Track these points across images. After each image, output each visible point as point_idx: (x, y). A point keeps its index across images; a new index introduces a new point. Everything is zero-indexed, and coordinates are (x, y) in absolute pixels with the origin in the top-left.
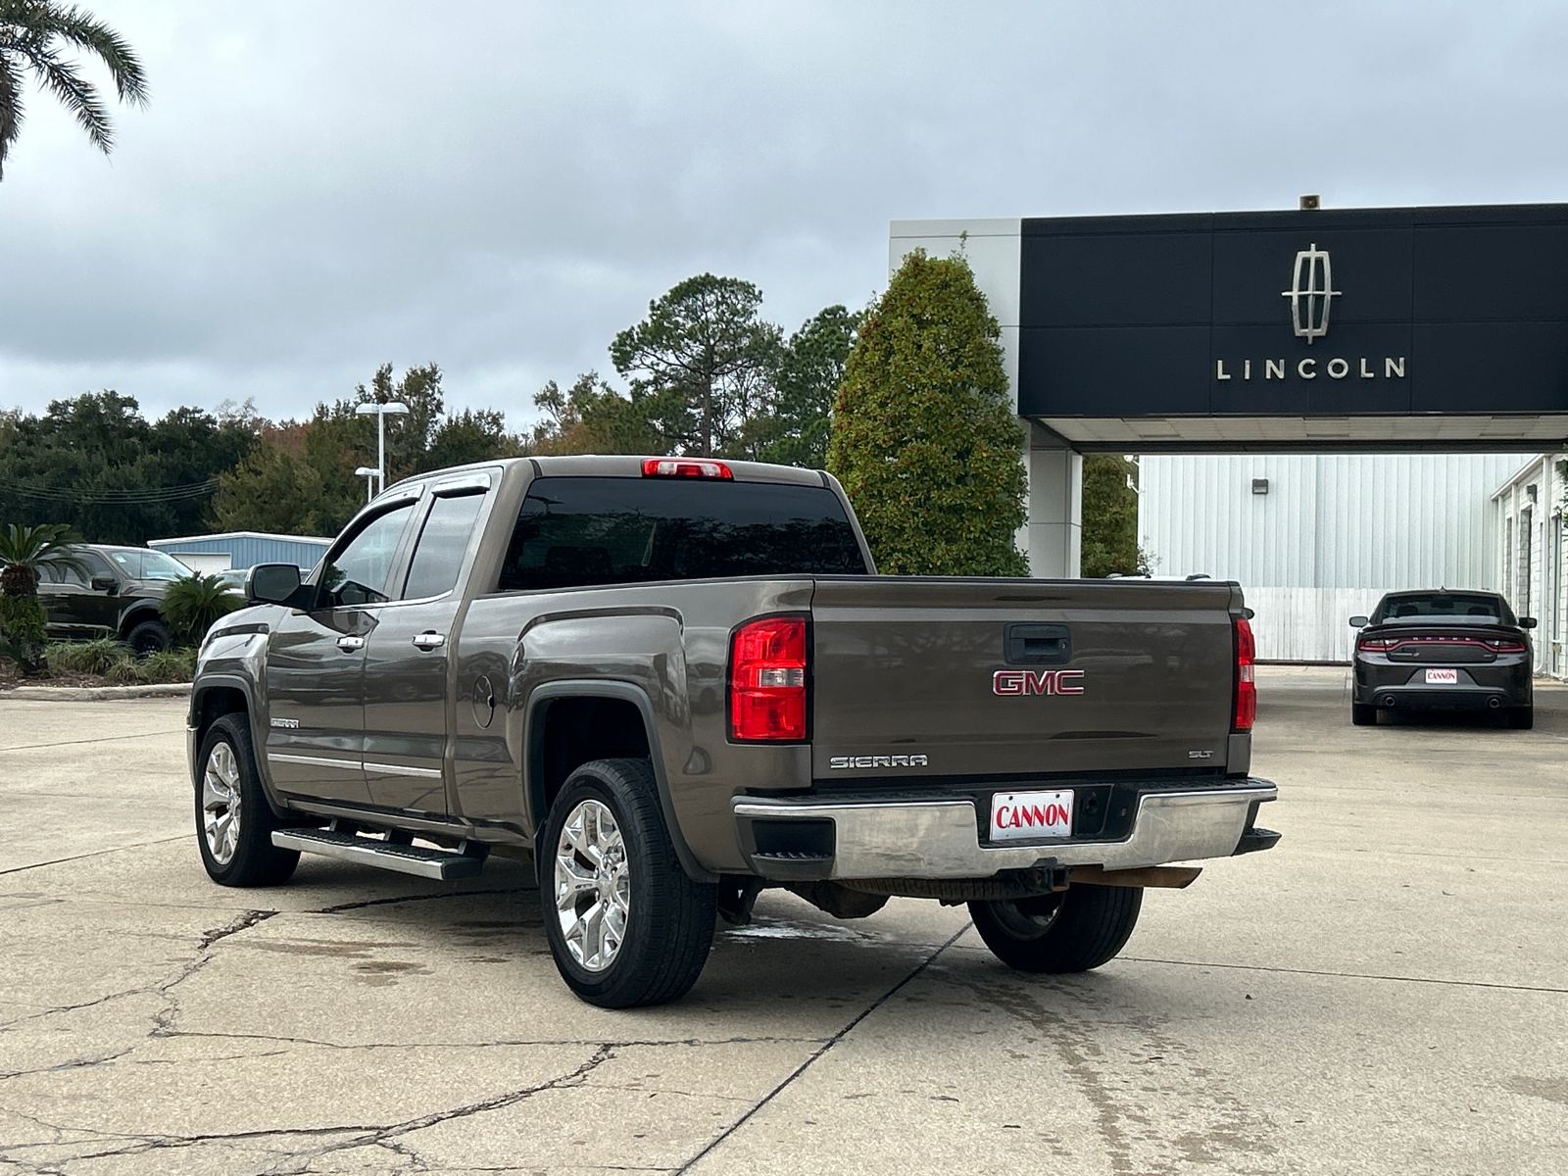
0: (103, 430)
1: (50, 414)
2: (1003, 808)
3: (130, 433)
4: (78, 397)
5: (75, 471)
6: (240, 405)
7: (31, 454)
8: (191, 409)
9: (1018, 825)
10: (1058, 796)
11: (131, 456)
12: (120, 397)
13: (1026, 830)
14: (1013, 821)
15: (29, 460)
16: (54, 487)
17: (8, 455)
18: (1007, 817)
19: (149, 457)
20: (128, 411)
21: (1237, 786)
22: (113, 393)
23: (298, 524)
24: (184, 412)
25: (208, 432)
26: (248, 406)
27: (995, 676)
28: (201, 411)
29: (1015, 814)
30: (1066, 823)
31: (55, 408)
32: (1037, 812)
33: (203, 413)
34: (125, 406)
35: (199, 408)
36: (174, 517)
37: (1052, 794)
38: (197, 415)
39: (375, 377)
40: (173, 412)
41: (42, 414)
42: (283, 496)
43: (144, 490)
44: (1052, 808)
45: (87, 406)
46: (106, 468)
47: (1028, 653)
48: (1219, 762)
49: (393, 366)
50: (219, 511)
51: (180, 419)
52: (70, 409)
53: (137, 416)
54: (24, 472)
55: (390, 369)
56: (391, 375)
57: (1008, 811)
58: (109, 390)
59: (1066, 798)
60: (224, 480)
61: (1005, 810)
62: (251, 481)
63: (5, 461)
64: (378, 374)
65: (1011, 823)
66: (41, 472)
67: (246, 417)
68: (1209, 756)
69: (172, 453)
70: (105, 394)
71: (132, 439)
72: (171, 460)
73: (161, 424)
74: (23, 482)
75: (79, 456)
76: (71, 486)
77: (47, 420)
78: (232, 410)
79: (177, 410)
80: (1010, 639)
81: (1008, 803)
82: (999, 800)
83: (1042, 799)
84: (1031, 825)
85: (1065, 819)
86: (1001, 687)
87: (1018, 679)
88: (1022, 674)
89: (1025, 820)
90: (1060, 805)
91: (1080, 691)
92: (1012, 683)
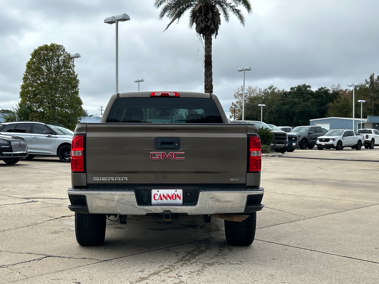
0: (302, 93)
1: (290, 90)
2: (155, 194)
3: (309, 94)
4: (297, 86)
5: (295, 104)
6: (336, 86)
7: (286, 100)
8: (324, 87)
9: (161, 199)
10: (176, 191)
11: (308, 100)
12: (306, 85)
13: (164, 201)
14: (160, 198)
15: (285, 101)
16: (290, 107)
17: (281, 100)
18: (157, 197)
19: (312, 100)
20: (308, 89)
22: (305, 84)
23: (349, 115)
24: (322, 88)
25: (328, 93)
26: (339, 86)
27: (150, 153)
28: (326, 88)
29: (160, 196)
31: (292, 89)
32: (168, 196)
33: (327, 88)
34: (308, 87)
35: (326, 87)
36: (319, 114)
38: (325, 89)
39: (370, 77)
40: (319, 88)
41: (288, 90)
42: (345, 108)
43: (311, 108)
44: (174, 195)
45: (299, 88)
46: (302, 103)
47: (162, 146)
48: (243, 182)
49: (374, 74)
50: (329, 112)
51: (321, 90)
52: (295, 89)
53: (310, 90)
54: (284, 104)
55: (374, 75)
56: (374, 76)
57: (157, 195)
58: (304, 84)
59: (180, 192)
60: (331, 104)
61: (156, 195)
62: (338, 104)
63: (280, 102)
64: (370, 76)
66: (288, 104)
67: (338, 89)
68: (238, 180)
69: (319, 98)
70: (303, 85)
71: (309, 96)
72: (318, 100)
73: (316, 91)
74: (283, 107)
75: (297, 100)
76: (294, 107)
77: (290, 92)
78: (334, 87)
79: (320, 88)
80: (156, 142)
81: (157, 193)
82: (154, 192)
83: (171, 192)
84: (166, 200)
85: (180, 198)
86: (153, 157)
87: (159, 154)
88: (160, 153)
89: (164, 198)
90: (177, 194)
91: (184, 158)
92: (157, 156)
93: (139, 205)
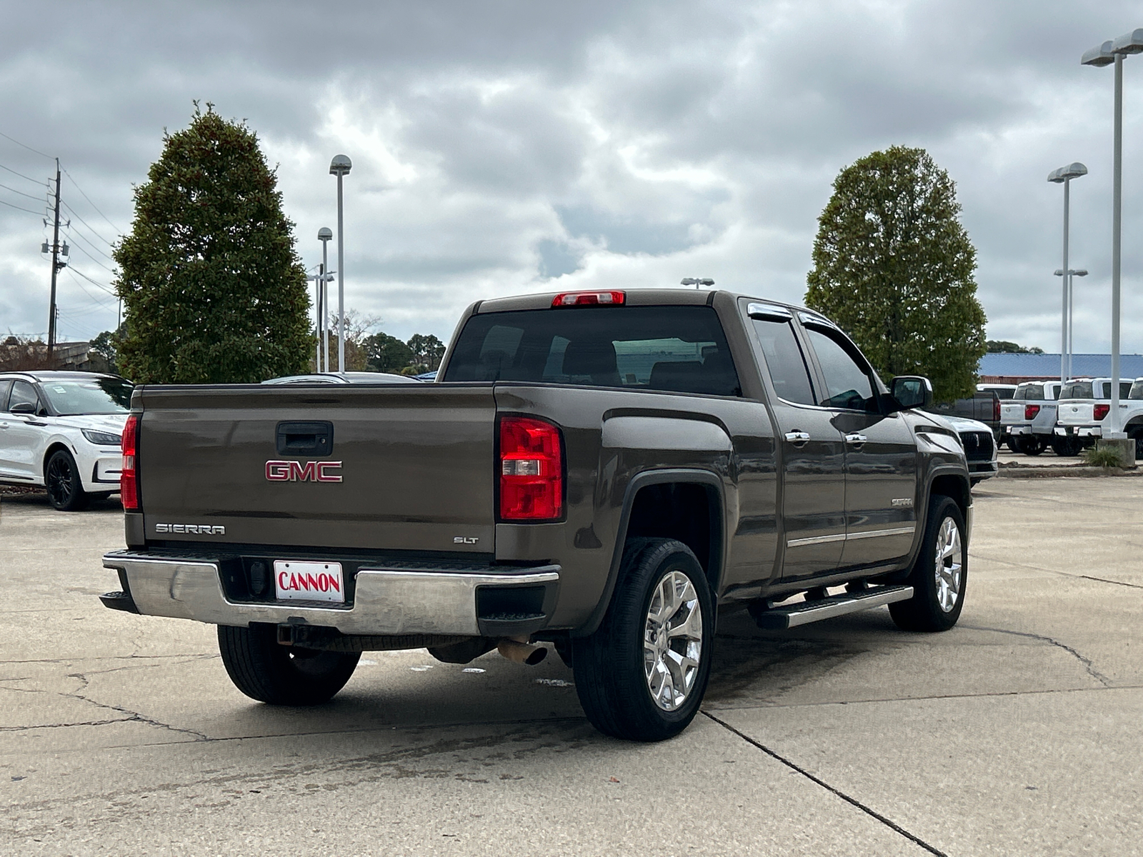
2: (282, 574)
9: (297, 589)
10: (326, 567)
13: (303, 593)
14: (292, 585)
18: (287, 581)
21: (514, 573)
27: (266, 464)
29: (293, 579)
30: (338, 591)
32: (311, 579)
37: (322, 565)
44: (323, 577)
47: (290, 446)
48: (487, 548)
57: (287, 576)
59: (334, 570)
61: (284, 575)
65: (291, 587)
68: (474, 542)
80: (279, 433)
81: (286, 569)
82: (279, 566)
83: (314, 568)
84: (307, 589)
85: (337, 586)
86: (273, 474)
87: (284, 467)
88: (286, 464)
89: (301, 584)
90: (330, 575)
91: (339, 479)
92: (280, 471)
93: (231, 600)
